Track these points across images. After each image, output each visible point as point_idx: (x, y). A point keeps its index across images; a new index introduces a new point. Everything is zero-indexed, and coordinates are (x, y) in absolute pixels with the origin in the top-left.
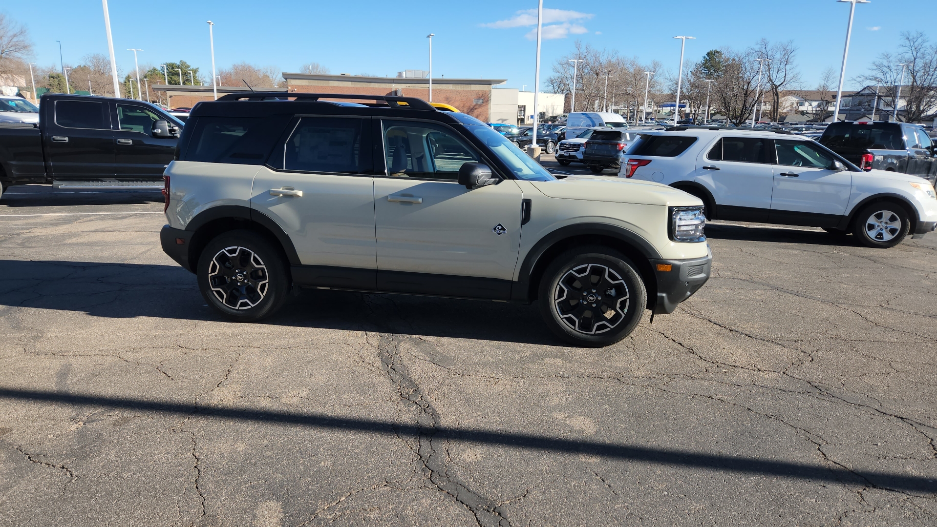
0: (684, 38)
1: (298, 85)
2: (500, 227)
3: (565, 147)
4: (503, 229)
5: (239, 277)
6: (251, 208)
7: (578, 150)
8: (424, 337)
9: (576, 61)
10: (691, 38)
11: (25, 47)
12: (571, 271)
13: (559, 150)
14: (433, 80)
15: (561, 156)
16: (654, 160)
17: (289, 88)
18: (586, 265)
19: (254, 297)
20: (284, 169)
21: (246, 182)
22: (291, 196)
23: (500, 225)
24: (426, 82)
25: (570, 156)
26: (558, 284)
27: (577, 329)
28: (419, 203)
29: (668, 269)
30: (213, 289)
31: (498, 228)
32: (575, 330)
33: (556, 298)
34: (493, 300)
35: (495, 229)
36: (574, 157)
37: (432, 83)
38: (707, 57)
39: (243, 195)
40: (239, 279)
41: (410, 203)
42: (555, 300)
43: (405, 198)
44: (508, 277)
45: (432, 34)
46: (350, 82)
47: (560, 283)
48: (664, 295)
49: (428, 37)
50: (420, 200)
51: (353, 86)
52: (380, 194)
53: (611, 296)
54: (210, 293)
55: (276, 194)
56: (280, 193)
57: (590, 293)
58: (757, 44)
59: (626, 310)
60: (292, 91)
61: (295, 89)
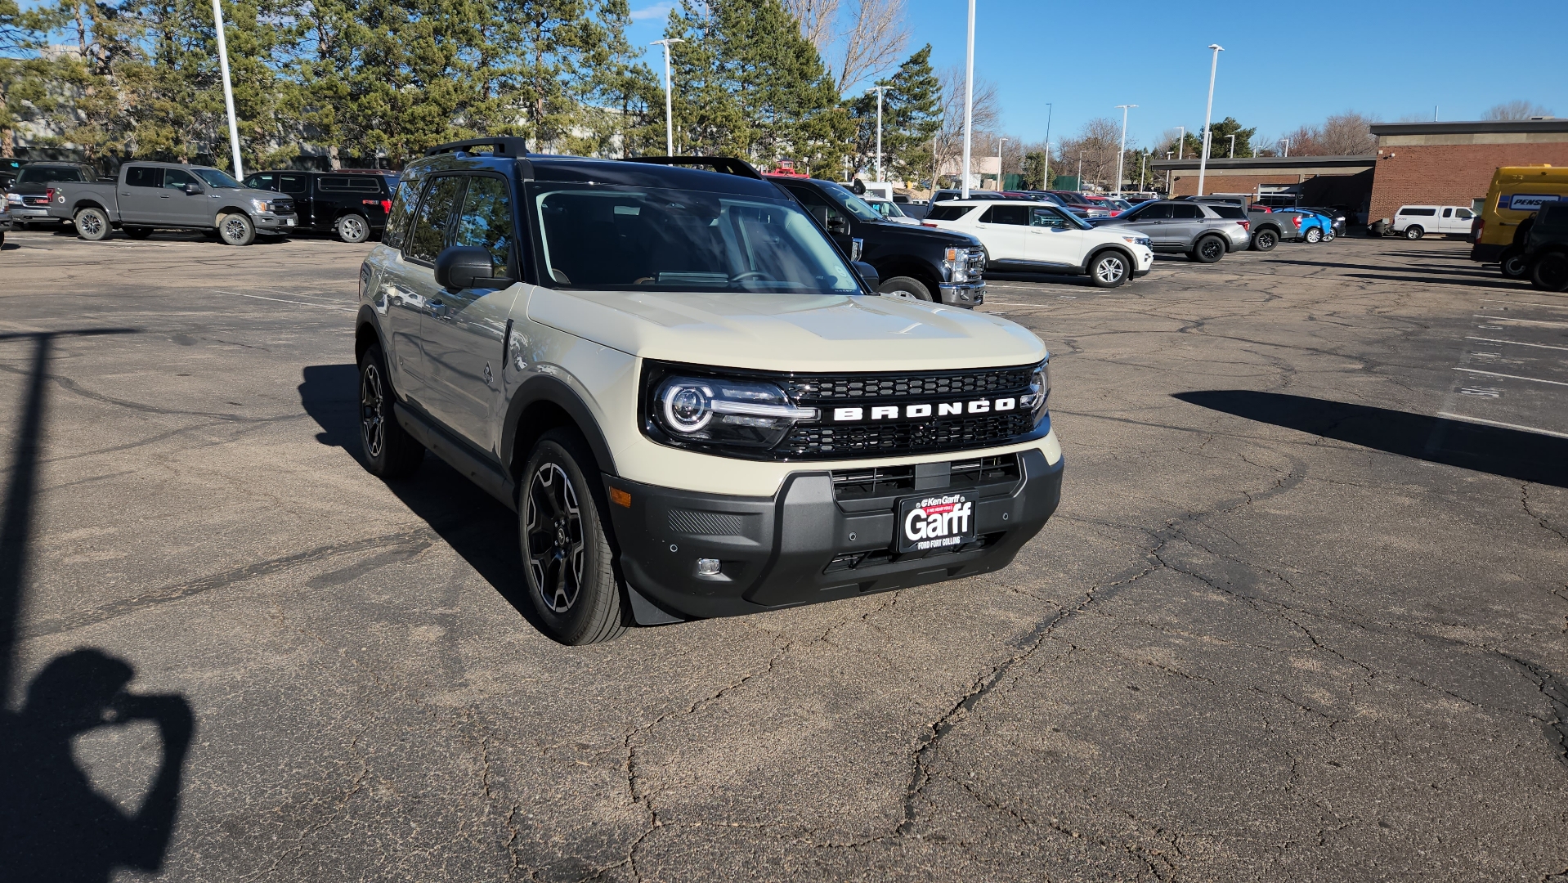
1: (1400, 147)
2: (489, 370)
4: (491, 374)
11: (987, 116)
12: (538, 473)
17: (1381, 152)
18: (550, 465)
23: (489, 366)
29: (625, 499)
31: (487, 371)
32: (540, 593)
33: (529, 522)
35: (485, 372)
42: (529, 526)
47: (531, 494)
59: (581, 576)
60: (1385, 158)
61: (1393, 155)
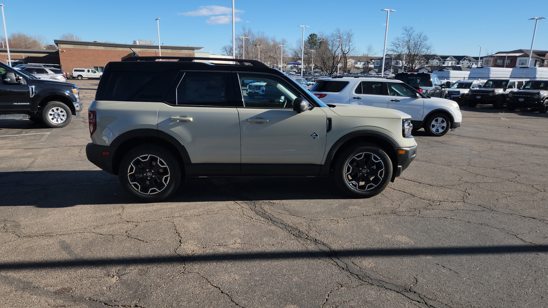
0: (304, 26)
1: (66, 48)
2: (315, 134)
3: (252, 87)
4: (316, 135)
5: (149, 174)
6: (158, 130)
7: (260, 89)
8: (271, 201)
9: (244, 37)
10: (308, 26)
12: (354, 157)
13: (248, 89)
14: (161, 47)
15: (249, 92)
16: (328, 94)
17: (60, 50)
18: (362, 153)
19: (160, 185)
20: (177, 104)
21: (153, 113)
22: (185, 121)
23: (315, 133)
24: (157, 47)
25: (255, 93)
26: (347, 164)
27: (357, 189)
28: (268, 122)
29: (403, 153)
30: (131, 183)
31: (314, 135)
32: (356, 189)
33: (346, 172)
34: (307, 177)
35: (312, 136)
36: (258, 93)
37: (161, 49)
38: (309, 37)
39: (153, 122)
40: (149, 175)
41: (262, 123)
42: (345, 174)
43: (258, 120)
44: (319, 163)
45: (159, 18)
46: (103, 47)
47: (348, 164)
48: (400, 166)
49: (156, 20)
50: (268, 121)
51: (105, 49)
52: (243, 118)
53: (374, 169)
54: (129, 185)
55: (175, 120)
56: (178, 119)
57: (363, 168)
58: (335, 31)
59: (383, 176)
60: (62, 52)
61: (64, 51)
